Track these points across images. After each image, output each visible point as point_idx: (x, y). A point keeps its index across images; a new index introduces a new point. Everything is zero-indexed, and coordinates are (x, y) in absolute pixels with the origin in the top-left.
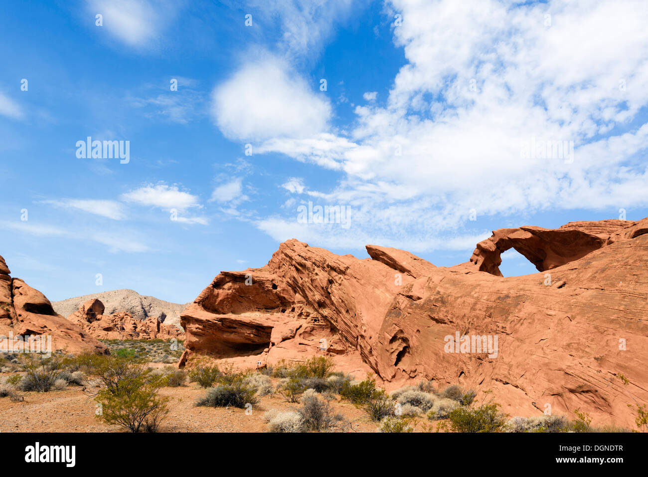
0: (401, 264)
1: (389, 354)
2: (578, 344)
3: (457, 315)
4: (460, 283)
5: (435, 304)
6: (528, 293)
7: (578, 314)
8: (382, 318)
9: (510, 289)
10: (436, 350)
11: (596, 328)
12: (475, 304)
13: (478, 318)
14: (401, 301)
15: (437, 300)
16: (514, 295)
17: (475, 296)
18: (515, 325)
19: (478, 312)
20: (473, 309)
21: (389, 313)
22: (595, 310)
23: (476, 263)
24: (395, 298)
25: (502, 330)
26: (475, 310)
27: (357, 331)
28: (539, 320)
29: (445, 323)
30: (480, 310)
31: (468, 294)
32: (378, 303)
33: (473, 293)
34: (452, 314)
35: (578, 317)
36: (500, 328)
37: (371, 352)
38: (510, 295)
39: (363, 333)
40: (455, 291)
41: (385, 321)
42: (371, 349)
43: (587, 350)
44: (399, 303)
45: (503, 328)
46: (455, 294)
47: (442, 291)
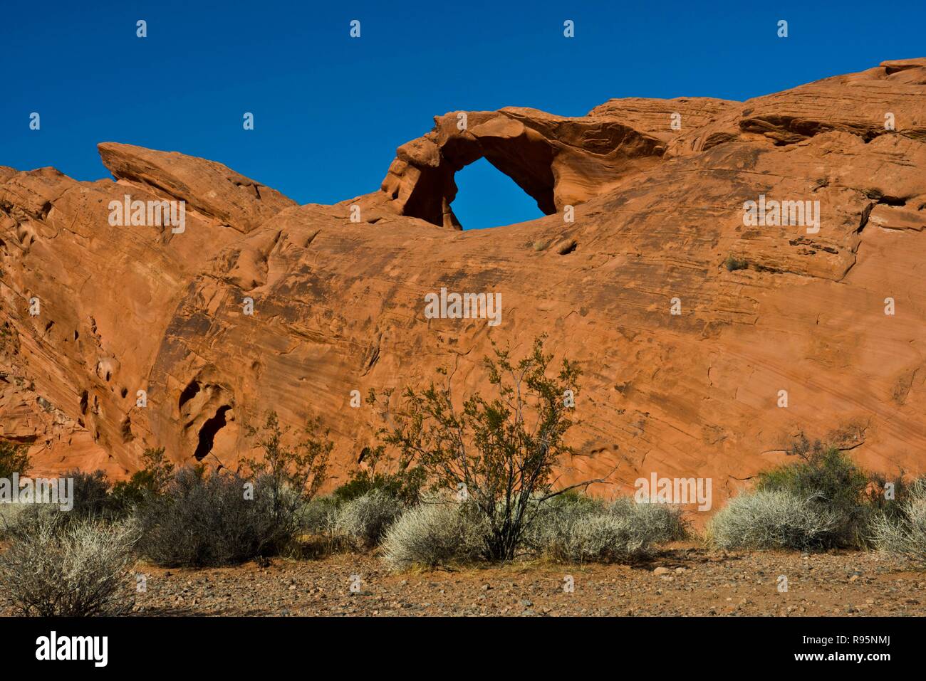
0: (204, 197)
1: (178, 429)
2: (589, 362)
3: (351, 321)
4: (358, 244)
5: (297, 297)
6: (503, 266)
7: (592, 306)
8: (156, 338)
9: (466, 257)
10: (303, 406)
11: (621, 330)
12: (392, 293)
13: (398, 324)
14: (207, 293)
15: (302, 288)
16: (475, 271)
17: (394, 273)
18: (476, 334)
19: (398, 310)
20: (388, 304)
21: (177, 326)
22: (622, 295)
23: (395, 196)
24: (191, 287)
25: (450, 347)
26: (392, 306)
27: (81, 379)
28: (522, 320)
29: (324, 342)
30: (403, 306)
31: (377, 271)
32: (145, 300)
33: (388, 269)
34: (342, 319)
35: (592, 312)
36: (446, 341)
37: (126, 429)
38: (467, 271)
39: (103, 382)
40: (347, 266)
41: (166, 346)
42: (128, 421)
43: (605, 373)
44: (203, 299)
45: (451, 341)
46: (346, 271)
47: (314, 266)
